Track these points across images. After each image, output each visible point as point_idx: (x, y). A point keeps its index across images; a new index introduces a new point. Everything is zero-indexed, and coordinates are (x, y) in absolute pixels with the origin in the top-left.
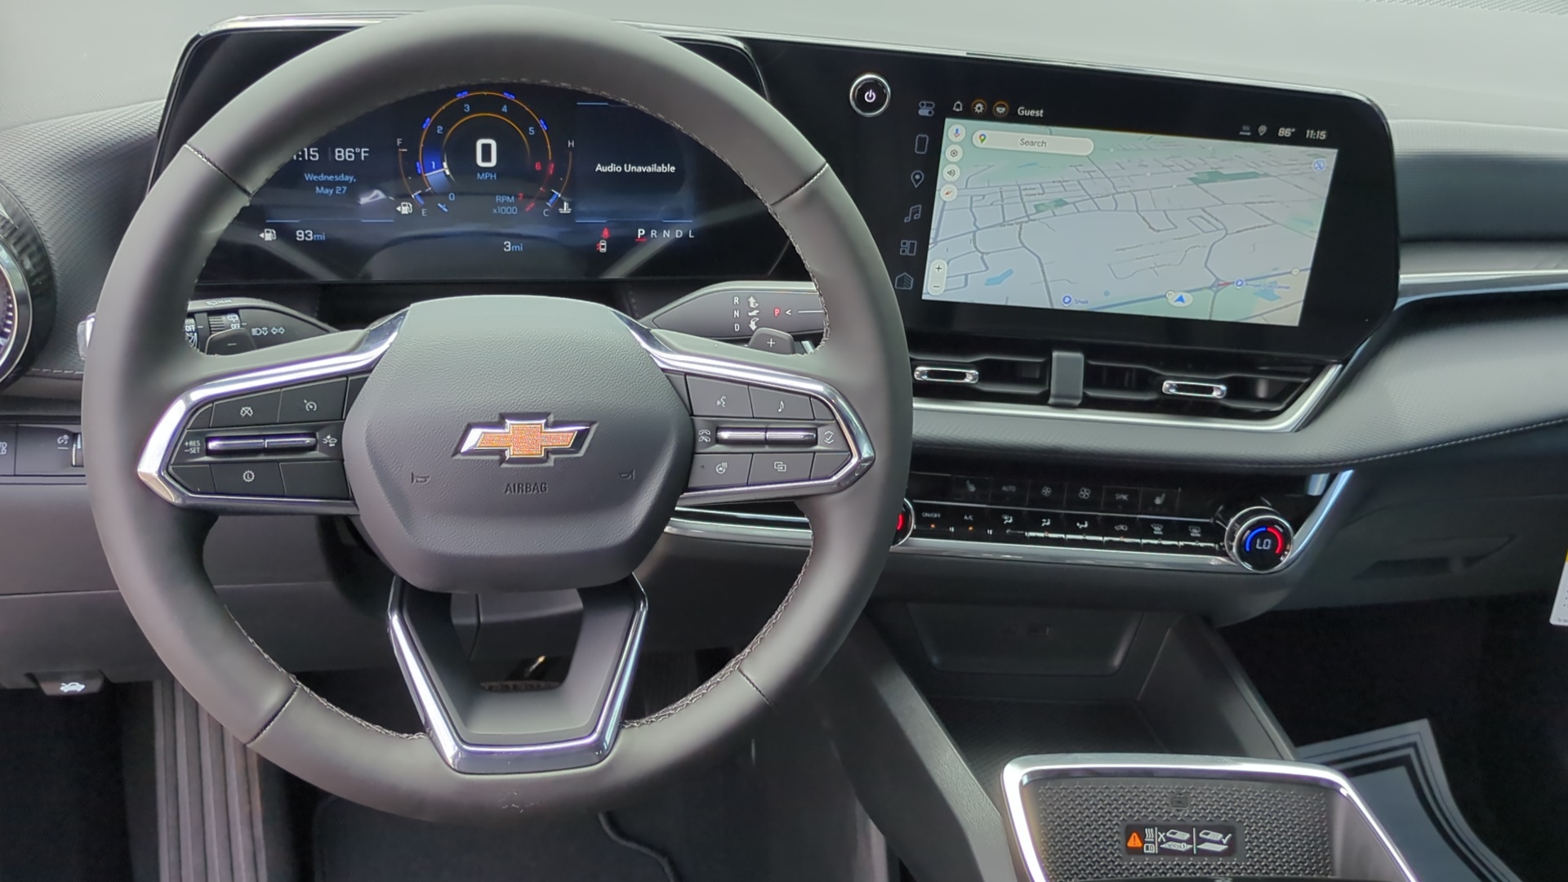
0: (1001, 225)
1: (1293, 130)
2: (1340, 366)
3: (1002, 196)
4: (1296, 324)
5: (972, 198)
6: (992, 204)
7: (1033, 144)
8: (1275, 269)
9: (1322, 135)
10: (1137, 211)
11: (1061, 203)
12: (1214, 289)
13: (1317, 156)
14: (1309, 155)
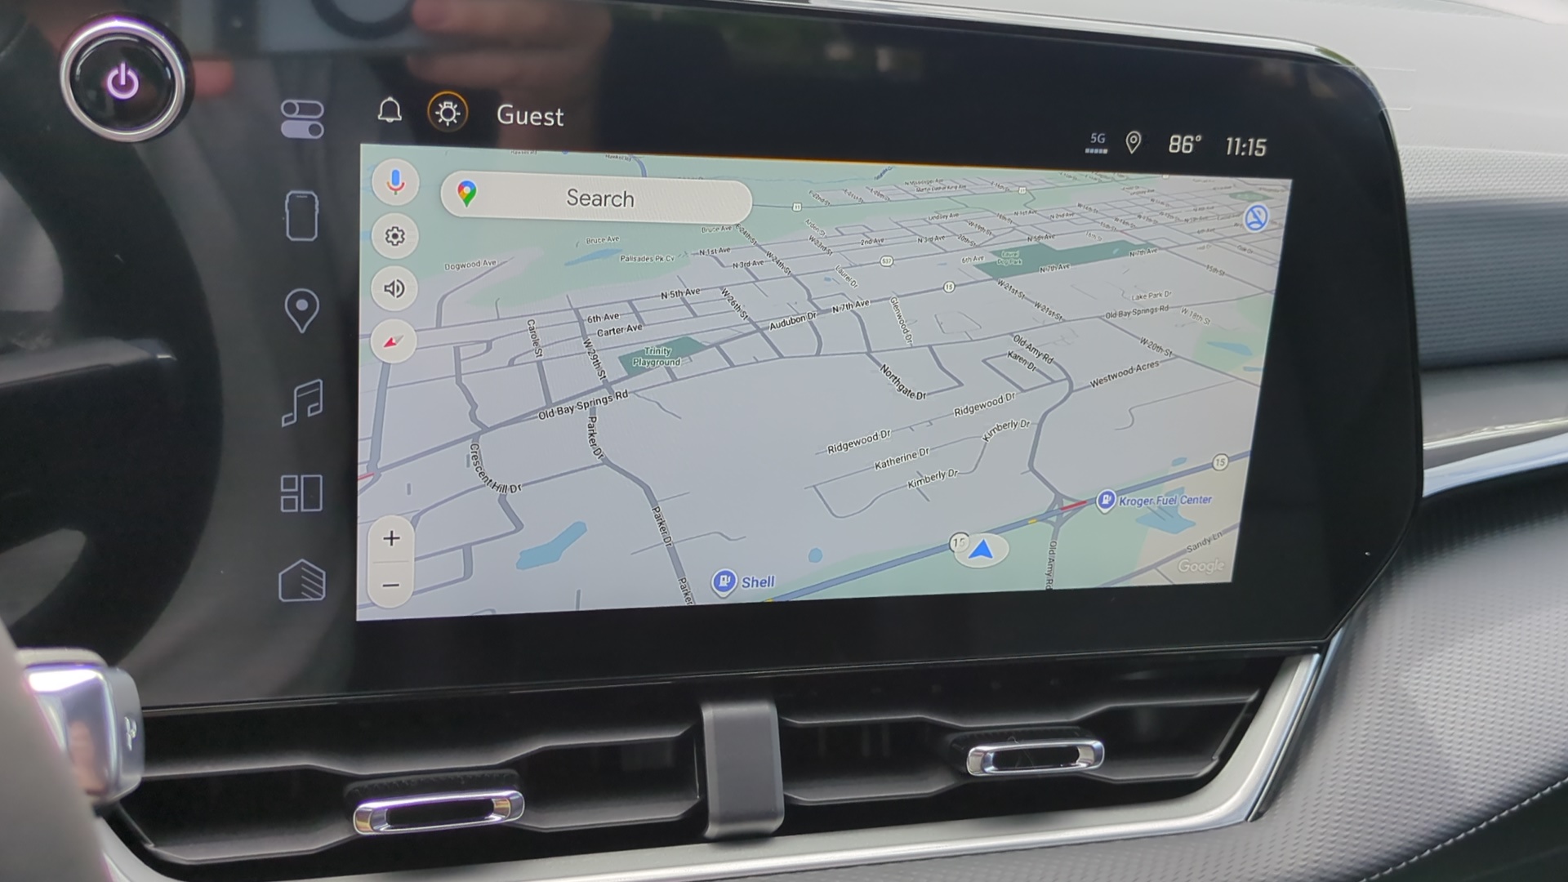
0: (543, 414)
1: (1199, 138)
2: (1317, 657)
3: (534, 336)
4: (1226, 577)
5: (457, 350)
6: (511, 363)
7: (601, 200)
8: (1182, 460)
9: (1259, 147)
10: (869, 353)
11: (684, 347)
12: (1054, 519)
13: (1251, 196)
14: (1233, 196)
